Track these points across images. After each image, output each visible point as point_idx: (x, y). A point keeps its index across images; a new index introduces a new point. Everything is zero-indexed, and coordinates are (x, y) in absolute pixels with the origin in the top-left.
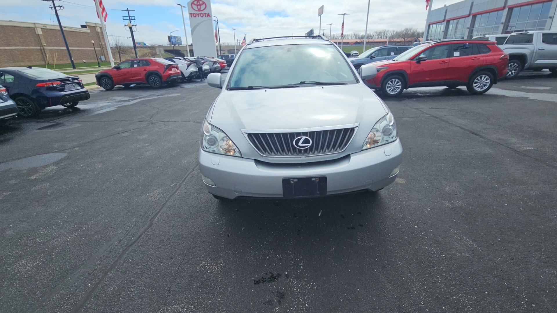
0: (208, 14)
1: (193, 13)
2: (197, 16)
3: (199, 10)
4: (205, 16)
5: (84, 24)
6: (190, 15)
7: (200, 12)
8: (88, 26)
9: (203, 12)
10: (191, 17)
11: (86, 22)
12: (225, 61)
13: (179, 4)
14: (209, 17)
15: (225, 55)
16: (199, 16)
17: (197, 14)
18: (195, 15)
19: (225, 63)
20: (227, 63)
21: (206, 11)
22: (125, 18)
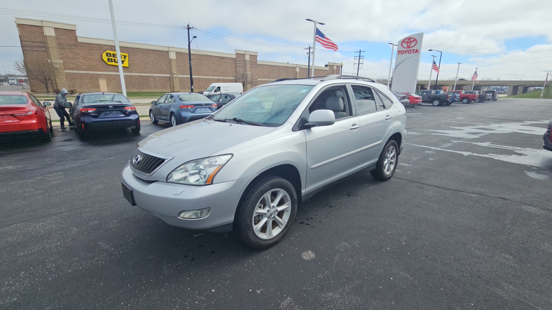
0: (417, 50)
1: (401, 50)
2: (405, 53)
3: (408, 47)
4: (413, 53)
5: (327, 64)
6: (398, 52)
7: (408, 49)
8: (329, 65)
9: (411, 49)
10: (399, 54)
11: (328, 63)
12: (421, 97)
13: (390, 44)
14: (417, 53)
15: (427, 91)
16: (407, 53)
17: (405, 51)
18: (402, 52)
19: (420, 99)
20: (422, 99)
21: (415, 48)
22: (356, 58)
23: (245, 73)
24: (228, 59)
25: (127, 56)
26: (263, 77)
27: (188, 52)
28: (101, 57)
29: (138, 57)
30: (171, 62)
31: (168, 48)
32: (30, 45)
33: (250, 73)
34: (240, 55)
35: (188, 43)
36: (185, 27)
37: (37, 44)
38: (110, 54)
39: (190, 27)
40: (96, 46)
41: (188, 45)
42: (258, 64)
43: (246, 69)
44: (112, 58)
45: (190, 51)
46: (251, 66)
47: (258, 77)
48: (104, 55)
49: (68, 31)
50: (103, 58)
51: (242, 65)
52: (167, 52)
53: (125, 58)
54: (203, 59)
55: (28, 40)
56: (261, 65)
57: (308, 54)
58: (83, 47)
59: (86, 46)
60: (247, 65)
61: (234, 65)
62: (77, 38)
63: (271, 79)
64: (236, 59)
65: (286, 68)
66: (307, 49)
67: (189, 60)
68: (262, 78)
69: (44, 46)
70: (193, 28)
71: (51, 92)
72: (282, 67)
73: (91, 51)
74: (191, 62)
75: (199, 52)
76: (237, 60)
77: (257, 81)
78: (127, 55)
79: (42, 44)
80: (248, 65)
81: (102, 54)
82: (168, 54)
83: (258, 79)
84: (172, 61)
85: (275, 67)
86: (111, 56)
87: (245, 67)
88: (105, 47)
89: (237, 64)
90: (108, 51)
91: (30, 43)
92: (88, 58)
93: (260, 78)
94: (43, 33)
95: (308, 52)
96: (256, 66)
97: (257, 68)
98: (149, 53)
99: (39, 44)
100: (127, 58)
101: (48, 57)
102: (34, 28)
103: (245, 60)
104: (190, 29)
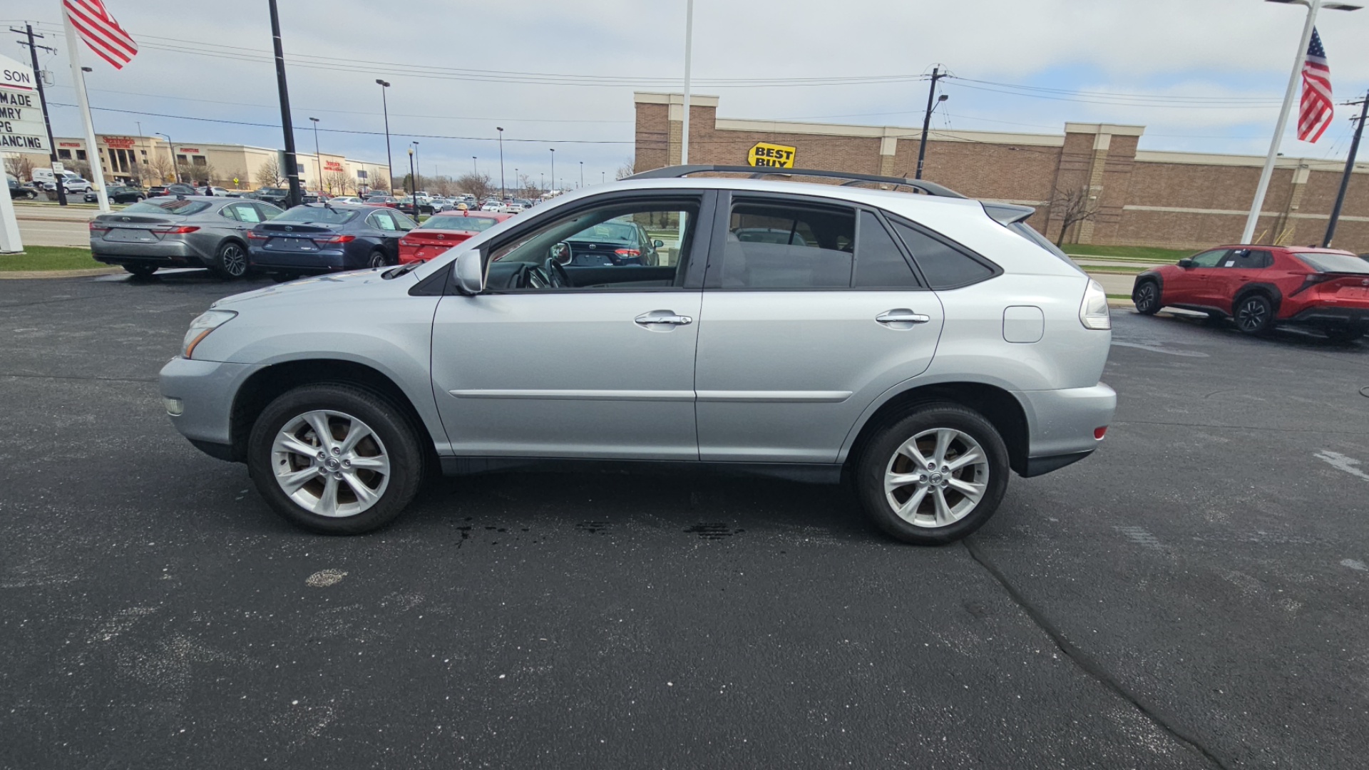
23: (1085, 187)
24: (1039, 149)
25: (792, 153)
26: (1144, 200)
27: (920, 137)
28: (746, 156)
29: (814, 154)
30: (881, 163)
31: (882, 130)
32: (646, 139)
33: (1099, 188)
34: (1078, 136)
35: (925, 114)
36: (928, 75)
37: (655, 137)
38: (763, 149)
39: (939, 73)
40: (742, 135)
41: (924, 119)
42: (1136, 162)
43: (1090, 177)
44: (765, 157)
45: (925, 134)
46: (1112, 168)
47: (1129, 200)
48: (753, 151)
49: (704, 109)
50: (750, 160)
51: (1077, 166)
52: (877, 140)
53: (788, 158)
54: (965, 152)
55: (645, 130)
56: (1144, 165)
57: (1358, 123)
58: (721, 138)
59: (727, 135)
60: (1096, 165)
61: (1053, 167)
62: (715, 122)
63: (1177, 206)
64: (1062, 148)
65: (1248, 170)
66: (1354, 104)
67: (918, 157)
68: (1143, 204)
69: (665, 140)
70: (945, 75)
71: (655, 224)
72: (1234, 170)
73: (733, 145)
74: (922, 161)
75: (950, 134)
76: (1064, 151)
77: (1120, 212)
78: (792, 150)
79: (662, 136)
80: (1099, 167)
81: (749, 151)
82: (880, 144)
83: (1127, 207)
84: (884, 160)
85: (1200, 168)
86: (763, 154)
87: (1087, 174)
88: (756, 136)
89: (1062, 164)
90: (761, 145)
91: (647, 135)
92: (724, 160)
93: (1133, 203)
94: (667, 116)
95: (1360, 115)
96: (1129, 168)
97: (1129, 175)
98: (837, 144)
99: (659, 136)
100: (792, 156)
101: (666, 161)
102: (656, 107)
103: (1092, 150)
104: (940, 79)
